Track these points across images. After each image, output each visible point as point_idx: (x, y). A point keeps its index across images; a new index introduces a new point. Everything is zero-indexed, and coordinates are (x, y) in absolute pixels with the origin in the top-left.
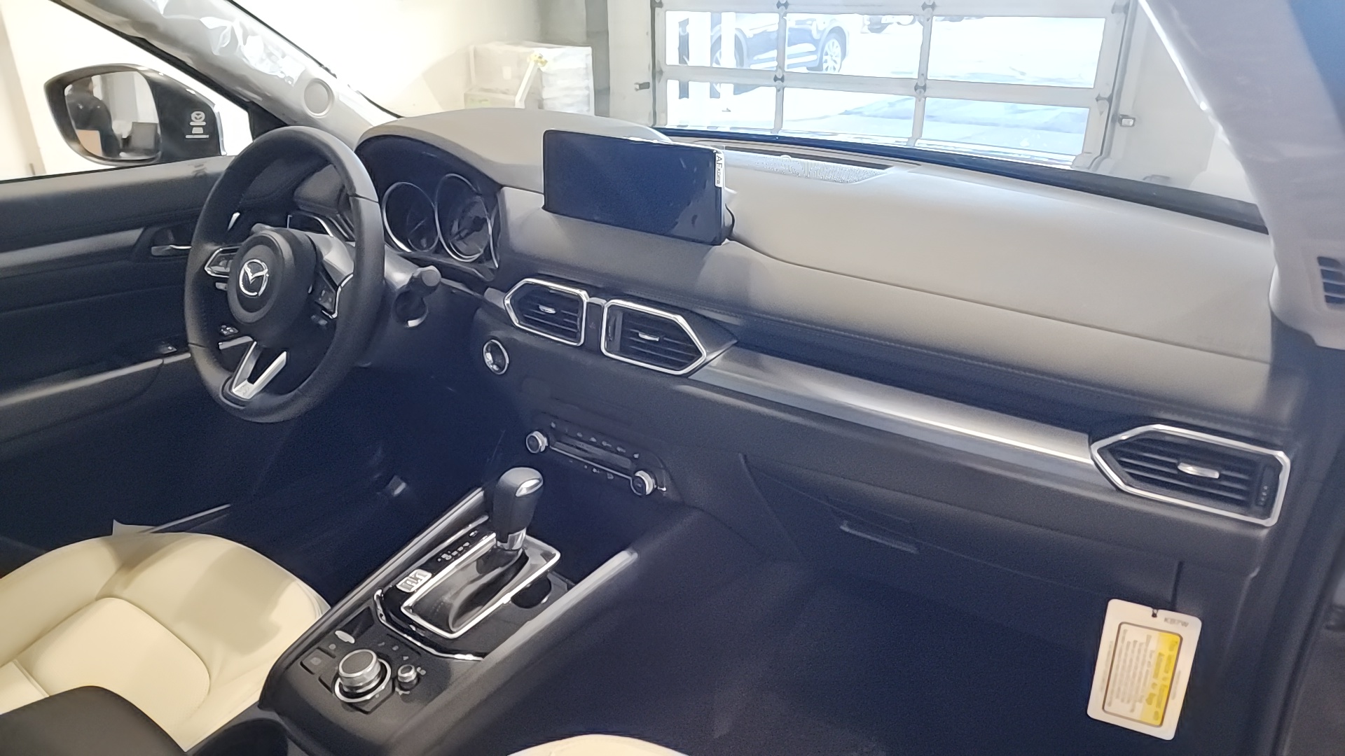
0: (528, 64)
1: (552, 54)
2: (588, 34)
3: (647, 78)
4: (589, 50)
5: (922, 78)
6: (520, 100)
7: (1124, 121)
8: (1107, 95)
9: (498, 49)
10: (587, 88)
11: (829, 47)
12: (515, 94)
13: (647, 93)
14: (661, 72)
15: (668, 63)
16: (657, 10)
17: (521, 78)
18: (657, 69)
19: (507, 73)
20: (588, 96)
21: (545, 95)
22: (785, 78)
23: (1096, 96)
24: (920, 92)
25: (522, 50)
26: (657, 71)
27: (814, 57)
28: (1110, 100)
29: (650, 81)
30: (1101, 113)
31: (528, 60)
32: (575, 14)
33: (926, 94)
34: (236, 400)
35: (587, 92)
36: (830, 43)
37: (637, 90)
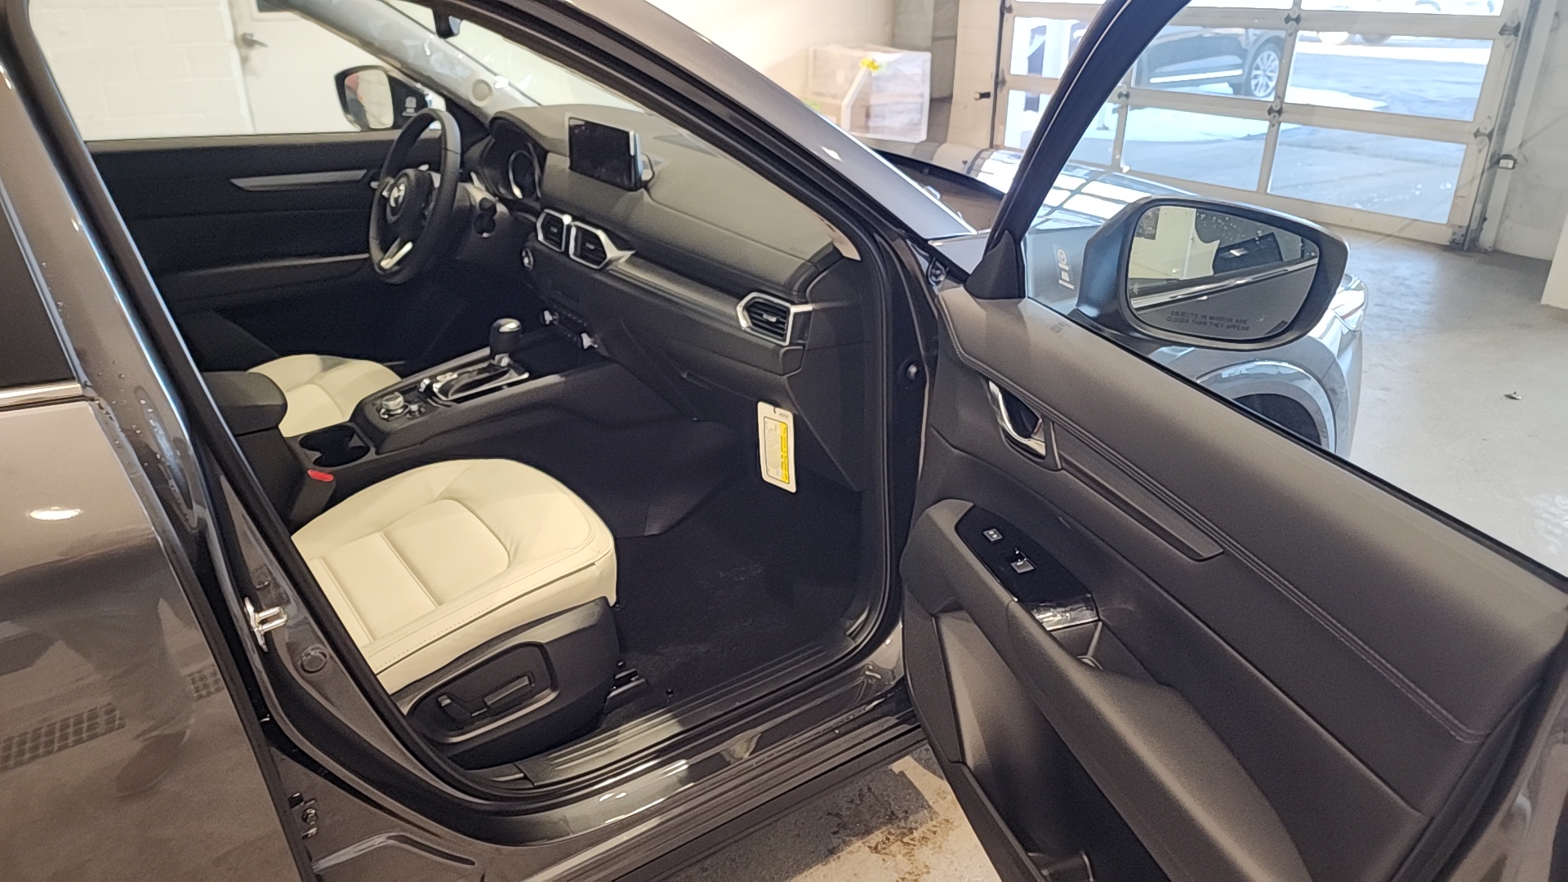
0: (859, 69)
1: (886, 58)
2: (935, 39)
3: (990, 88)
4: (927, 56)
5: (1278, 101)
6: (847, 106)
7: (1503, 163)
8: (1487, 131)
9: (835, 51)
10: (922, 96)
11: (1262, 59)
12: (842, 98)
13: (989, 102)
14: (1004, 82)
15: (1012, 72)
16: (1007, 15)
17: (852, 82)
18: (1000, 78)
19: (841, 76)
20: (922, 104)
21: (873, 101)
22: (1131, 94)
23: (1475, 131)
24: (1275, 116)
25: (857, 53)
26: (999, 82)
27: (1239, 72)
28: (1490, 136)
29: (992, 90)
30: (1480, 151)
31: (860, 65)
32: (922, 15)
33: (1281, 119)
34: (381, 268)
35: (920, 100)
36: (1265, 55)
37: (977, 99)
